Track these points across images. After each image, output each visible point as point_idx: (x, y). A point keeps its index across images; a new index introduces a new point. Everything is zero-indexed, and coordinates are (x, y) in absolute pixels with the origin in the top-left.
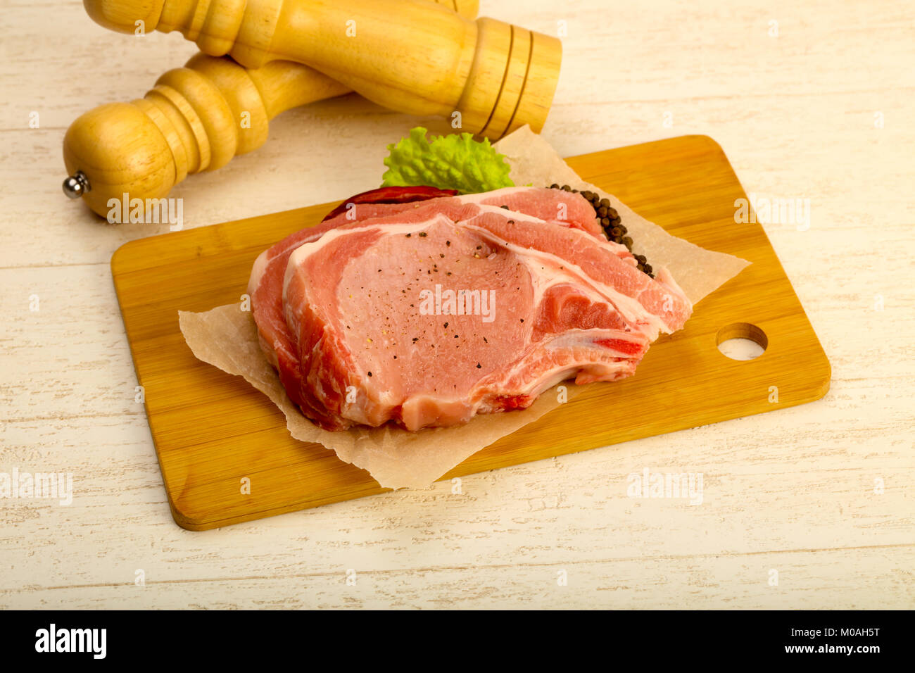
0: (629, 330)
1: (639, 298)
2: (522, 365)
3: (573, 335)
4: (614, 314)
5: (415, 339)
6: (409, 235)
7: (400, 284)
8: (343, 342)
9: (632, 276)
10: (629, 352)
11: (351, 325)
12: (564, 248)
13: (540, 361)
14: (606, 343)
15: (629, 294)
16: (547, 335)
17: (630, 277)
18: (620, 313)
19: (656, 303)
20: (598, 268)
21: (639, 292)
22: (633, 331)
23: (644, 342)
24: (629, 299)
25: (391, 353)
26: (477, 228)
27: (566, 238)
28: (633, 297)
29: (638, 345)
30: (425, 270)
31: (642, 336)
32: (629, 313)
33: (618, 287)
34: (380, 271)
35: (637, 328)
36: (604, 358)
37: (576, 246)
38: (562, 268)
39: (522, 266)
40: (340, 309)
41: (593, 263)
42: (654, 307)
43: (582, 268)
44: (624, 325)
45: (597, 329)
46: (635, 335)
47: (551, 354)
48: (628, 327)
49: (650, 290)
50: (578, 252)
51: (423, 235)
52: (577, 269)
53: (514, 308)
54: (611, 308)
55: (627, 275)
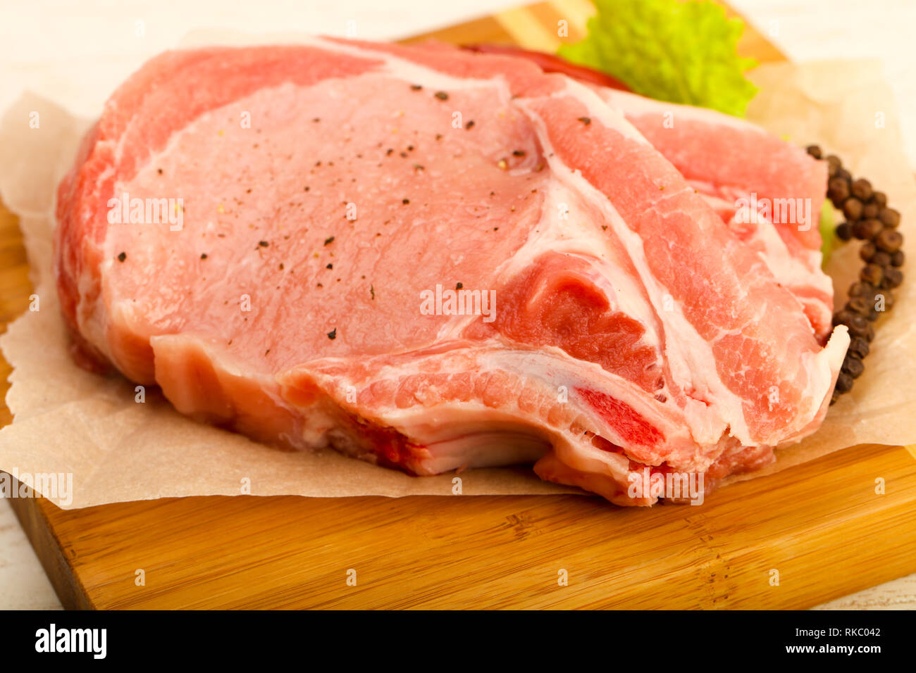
0: (664, 400)
1: (716, 344)
2: (411, 369)
3: (547, 359)
4: (648, 354)
5: (263, 244)
6: (417, 88)
7: (327, 151)
8: (119, 185)
9: (726, 296)
10: (630, 437)
11: (170, 171)
12: (636, 195)
13: (449, 378)
14: (594, 398)
15: (703, 329)
16: (498, 336)
17: (720, 296)
18: (665, 358)
19: (745, 369)
20: (675, 256)
21: (723, 332)
22: (671, 403)
23: (673, 432)
24: (698, 337)
25: (201, 247)
26: (534, 116)
27: (657, 181)
28: (705, 338)
29: (655, 431)
30: (386, 148)
31: (679, 420)
32: (682, 364)
33: (690, 308)
34: (317, 120)
35: (682, 404)
36: (576, 427)
37: (663, 201)
38: (604, 228)
39: (537, 196)
40: (175, 140)
41: (671, 244)
42: (738, 376)
43: (646, 245)
44: (660, 384)
45: (597, 367)
46: (668, 413)
47: (479, 374)
48: (665, 391)
49: (745, 337)
50: (658, 213)
51: (442, 97)
52: (634, 243)
53: (461, 257)
54: (650, 338)
55: (718, 290)
